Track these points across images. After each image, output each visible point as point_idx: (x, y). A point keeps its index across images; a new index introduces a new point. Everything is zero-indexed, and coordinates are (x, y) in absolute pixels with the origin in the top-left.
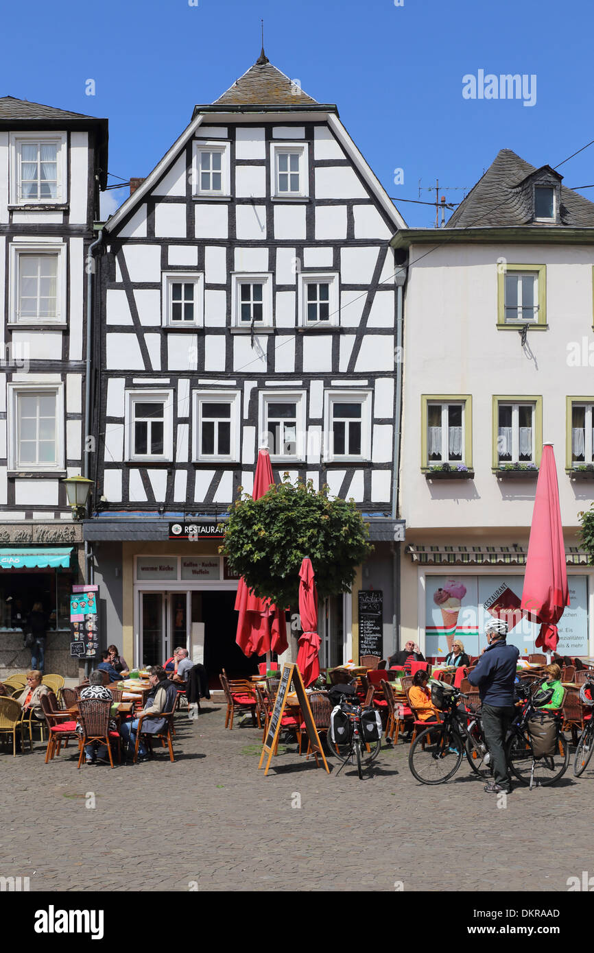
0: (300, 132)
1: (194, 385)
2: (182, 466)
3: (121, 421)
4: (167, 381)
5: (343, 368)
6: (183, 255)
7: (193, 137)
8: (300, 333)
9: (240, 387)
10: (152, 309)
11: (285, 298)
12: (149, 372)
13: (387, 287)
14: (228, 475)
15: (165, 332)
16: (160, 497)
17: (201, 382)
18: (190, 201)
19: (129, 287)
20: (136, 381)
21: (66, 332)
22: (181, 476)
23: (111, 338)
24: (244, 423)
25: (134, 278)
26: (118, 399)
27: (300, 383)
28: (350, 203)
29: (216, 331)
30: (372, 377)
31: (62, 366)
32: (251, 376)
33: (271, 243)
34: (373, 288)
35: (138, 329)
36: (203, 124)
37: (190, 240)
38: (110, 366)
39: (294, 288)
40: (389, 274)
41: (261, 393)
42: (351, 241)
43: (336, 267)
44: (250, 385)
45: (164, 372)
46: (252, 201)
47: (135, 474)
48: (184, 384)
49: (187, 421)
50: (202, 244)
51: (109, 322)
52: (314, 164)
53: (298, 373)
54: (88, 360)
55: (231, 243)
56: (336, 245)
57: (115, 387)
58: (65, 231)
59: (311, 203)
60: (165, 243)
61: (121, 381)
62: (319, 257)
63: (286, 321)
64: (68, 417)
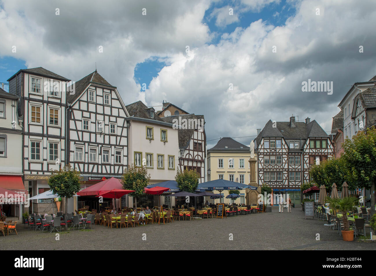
0: (109, 91)
1: (89, 145)
2: (86, 163)
3: (73, 152)
4: (83, 143)
5: (118, 144)
6: (86, 115)
7: (88, 88)
8: (110, 135)
9: (98, 146)
10: (80, 126)
11: (107, 127)
12: (79, 141)
13: (125, 127)
14: (96, 166)
15: (82, 131)
16: (82, 171)
17: (90, 144)
18: (88, 102)
19: (75, 120)
20: (76, 142)
21: (61, 129)
22: (86, 165)
23: (71, 131)
24: (99, 154)
25: (76, 118)
26: (73, 147)
27: (110, 146)
28: (119, 108)
29: (93, 133)
30: (123, 146)
31: (60, 137)
32: (100, 144)
33: (104, 115)
34: (123, 127)
35: (77, 131)
36: (91, 86)
37: (88, 111)
38: (71, 138)
39: (108, 125)
40: (125, 125)
41: (102, 148)
42: (119, 117)
43: (116, 122)
44: (100, 146)
45: (82, 141)
46: (100, 105)
47: (76, 165)
48: (87, 144)
49: (88, 153)
50: (90, 112)
51: (70, 128)
52: (112, 99)
53: (109, 144)
54: (66, 137)
55: (96, 113)
56: (116, 117)
57: (72, 143)
58: (61, 105)
59: (112, 107)
60: (83, 111)
61: (73, 142)
62: (113, 119)
63: (107, 132)
64: (62, 150)
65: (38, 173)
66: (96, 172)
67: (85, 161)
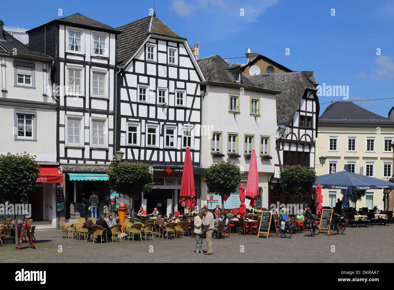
0: (176, 45)
1: (146, 122)
2: (143, 148)
3: (125, 132)
4: (138, 120)
5: (187, 120)
6: (143, 79)
7: (147, 42)
8: (176, 108)
9: (159, 124)
10: (134, 96)
11: (172, 96)
12: (133, 117)
13: (198, 96)
14: (156, 152)
15: (138, 104)
16: (137, 158)
17: (148, 121)
18: (145, 62)
19: (127, 88)
20: (129, 119)
21: (108, 101)
22: (143, 151)
23: (122, 104)
24: (160, 135)
25: (129, 85)
26: (124, 125)
27: (175, 124)
28: (189, 69)
29: (153, 105)
30: (194, 123)
31: (107, 113)
32: (162, 120)
33: (168, 79)
34: (195, 96)
35: (130, 102)
36: (150, 38)
37: (145, 75)
38: (122, 114)
39: (174, 94)
40: (199, 93)
41: (165, 126)
42: (189, 81)
43: (185, 89)
44: (162, 123)
45: (138, 117)
46: (163, 65)
47: (129, 150)
48: (143, 121)
49: (144, 133)
50: (149, 76)
51: (121, 99)
52: (180, 55)
53: (175, 121)
54: (116, 111)
55: (157, 77)
56: (185, 82)
57: (123, 120)
58: (108, 67)
59: (179, 67)
60: (138, 75)
61: (125, 119)
62: (180, 85)
63: (172, 104)
64: (109, 130)
65: (77, 162)
66: (156, 160)
67: (141, 146)
